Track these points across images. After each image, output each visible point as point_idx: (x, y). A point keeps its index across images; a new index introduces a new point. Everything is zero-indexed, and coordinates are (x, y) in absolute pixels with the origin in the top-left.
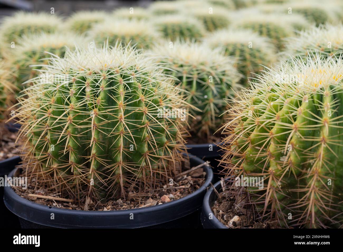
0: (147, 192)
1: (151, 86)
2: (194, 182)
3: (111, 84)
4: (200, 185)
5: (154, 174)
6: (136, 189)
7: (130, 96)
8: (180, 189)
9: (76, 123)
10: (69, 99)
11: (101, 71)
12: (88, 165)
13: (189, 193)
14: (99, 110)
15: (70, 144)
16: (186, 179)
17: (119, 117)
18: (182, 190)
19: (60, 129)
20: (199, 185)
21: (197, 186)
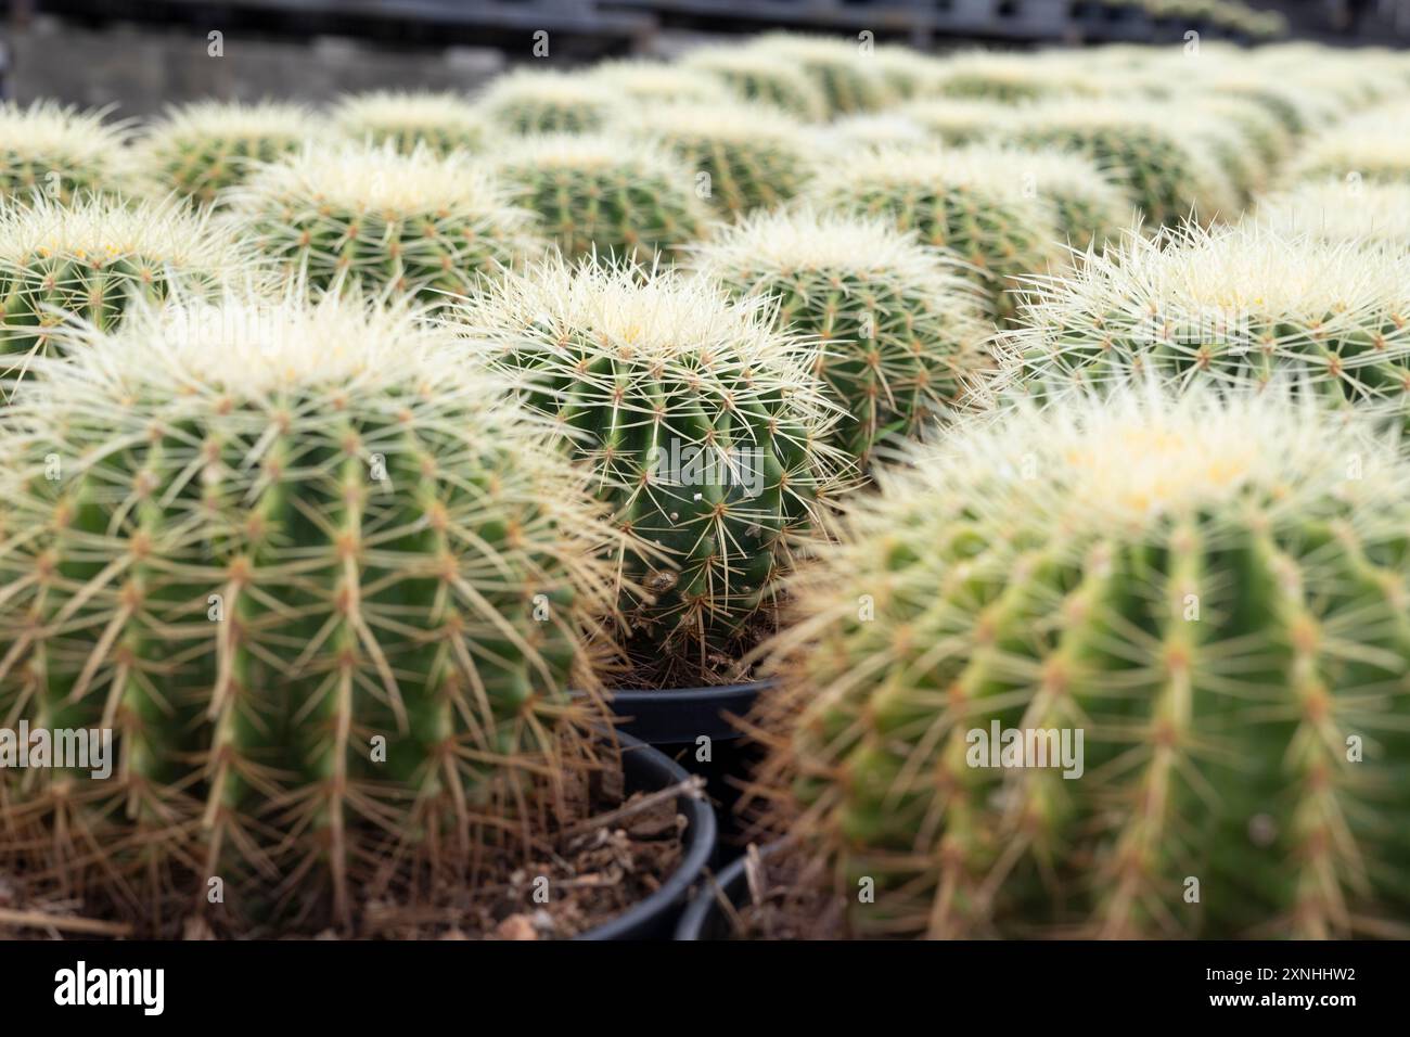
0: (444, 903)
1: (476, 469)
2: (640, 860)
3: (311, 458)
4: (663, 876)
5: (472, 828)
6: (399, 890)
7: (386, 507)
8: (580, 889)
9: (157, 614)
10: (131, 514)
11: (272, 396)
12: (200, 791)
13: (616, 907)
14: (259, 562)
15: (131, 700)
16: (606, 845)
17: (336, 594)
18: (587, 893)
19: (90, 636)
20: (656, 873)
21: (650, 880)
